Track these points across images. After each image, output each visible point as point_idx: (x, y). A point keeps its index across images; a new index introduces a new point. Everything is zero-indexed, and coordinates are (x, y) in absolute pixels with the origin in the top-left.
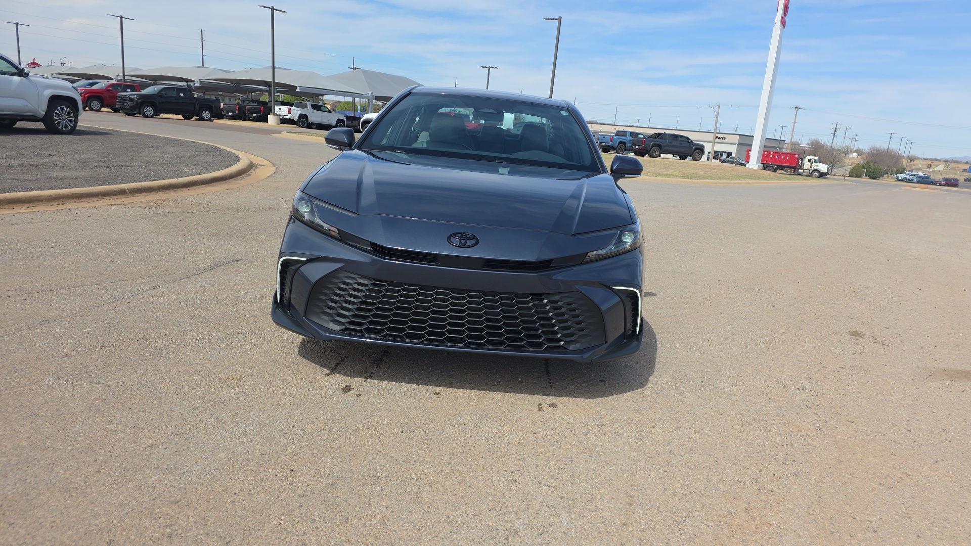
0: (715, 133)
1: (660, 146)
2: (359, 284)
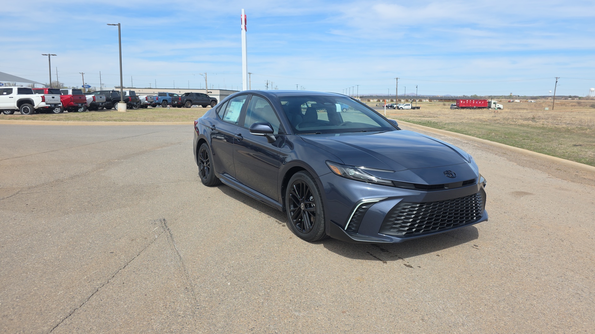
0: (207, 89)
1: (190, 101)
2: (412, 207)
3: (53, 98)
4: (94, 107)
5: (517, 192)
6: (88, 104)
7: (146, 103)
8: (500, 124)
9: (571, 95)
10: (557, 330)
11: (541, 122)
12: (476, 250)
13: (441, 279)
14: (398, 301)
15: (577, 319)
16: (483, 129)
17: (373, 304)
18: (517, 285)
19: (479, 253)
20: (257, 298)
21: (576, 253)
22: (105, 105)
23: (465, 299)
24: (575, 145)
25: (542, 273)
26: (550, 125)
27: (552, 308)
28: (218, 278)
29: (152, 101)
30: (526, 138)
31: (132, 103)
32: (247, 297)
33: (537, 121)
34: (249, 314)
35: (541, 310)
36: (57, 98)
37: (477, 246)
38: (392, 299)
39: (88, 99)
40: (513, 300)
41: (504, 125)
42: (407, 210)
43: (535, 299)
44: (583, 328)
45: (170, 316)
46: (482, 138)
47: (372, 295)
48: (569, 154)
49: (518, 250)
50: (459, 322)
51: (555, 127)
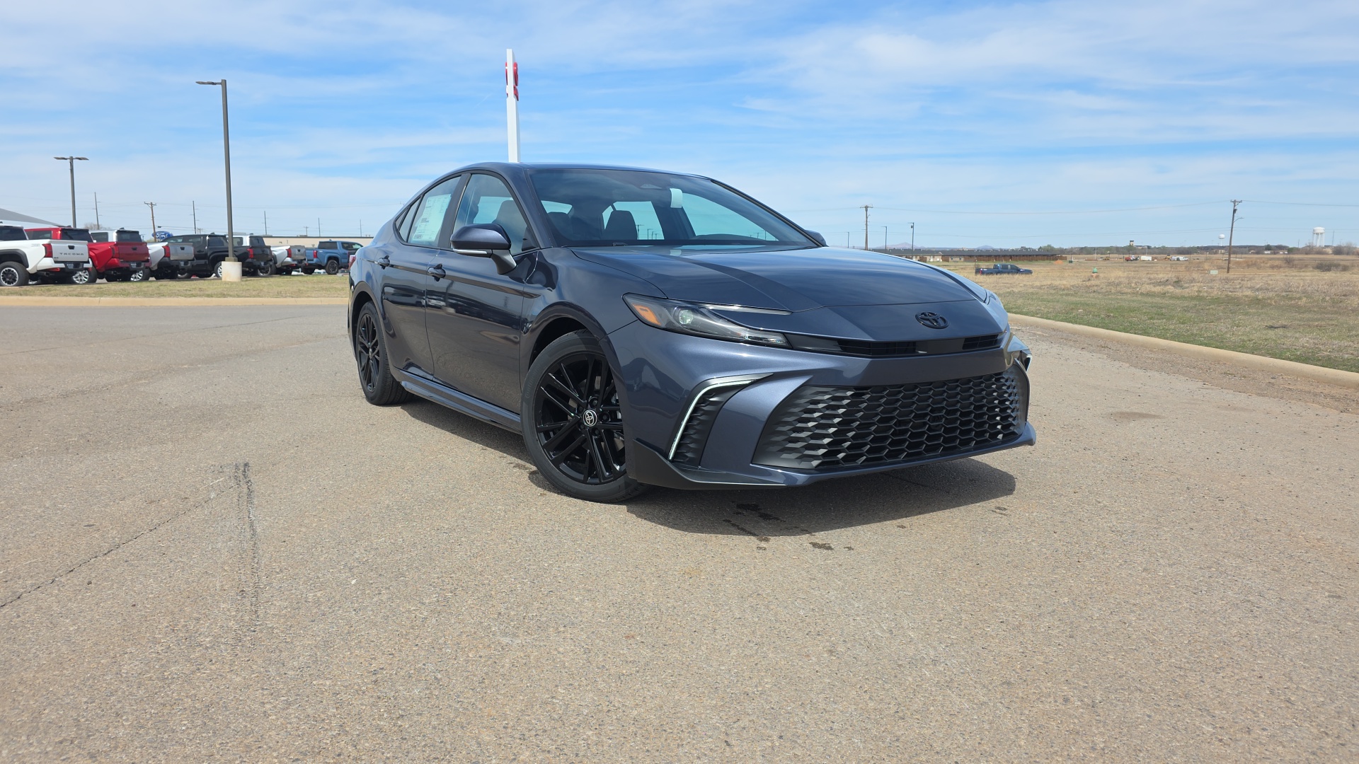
2: (833, 399)
3: (72, 248)
4: (167, 271)
5: (1122, 413)
6: (153, 265)
7: (288, 262)
8: (1099, 293)
9: (1271, 245)
10: (1182, 673)
11: (1196, 289)
12: (1000, 516)
13: (898, 571)
14: (776, 614)
15: (1240, 652)
16: (1058, 302)
17: (712, 619)
18: (1092, 583)
19: (1006, 523)
20: (414, 610)
21: (1252, 523)
22: (193, 266)
23: (951, 611)
24: (1272, 327)
25: (1161, 561)
26: (1215, 293)
27: (1176, 629)
28: (331, 570)
29: (303, 258)
30: (1156, 317)
31: (256, 262)
32: (389, 607)
33: (1187, 285)
34: (382, 640)
35: (1146, 633)
36: (81, 250)
37: (1005, 509)
38: (763, 610)
39: (153, 253)
40: (1075, 612)
41: (1109, 295)
42: (821, 406)
43: (1133, 612)
44: (1254, 671)
45: (174, 647)
46: (1054, 319)
47: (713, 602)
48: (1255, 343)
49: (1107, 516)
50: (925, 656)
51: (1227, 296)
